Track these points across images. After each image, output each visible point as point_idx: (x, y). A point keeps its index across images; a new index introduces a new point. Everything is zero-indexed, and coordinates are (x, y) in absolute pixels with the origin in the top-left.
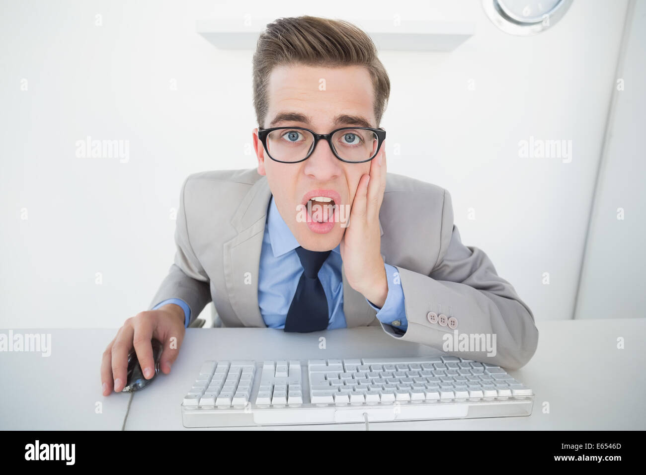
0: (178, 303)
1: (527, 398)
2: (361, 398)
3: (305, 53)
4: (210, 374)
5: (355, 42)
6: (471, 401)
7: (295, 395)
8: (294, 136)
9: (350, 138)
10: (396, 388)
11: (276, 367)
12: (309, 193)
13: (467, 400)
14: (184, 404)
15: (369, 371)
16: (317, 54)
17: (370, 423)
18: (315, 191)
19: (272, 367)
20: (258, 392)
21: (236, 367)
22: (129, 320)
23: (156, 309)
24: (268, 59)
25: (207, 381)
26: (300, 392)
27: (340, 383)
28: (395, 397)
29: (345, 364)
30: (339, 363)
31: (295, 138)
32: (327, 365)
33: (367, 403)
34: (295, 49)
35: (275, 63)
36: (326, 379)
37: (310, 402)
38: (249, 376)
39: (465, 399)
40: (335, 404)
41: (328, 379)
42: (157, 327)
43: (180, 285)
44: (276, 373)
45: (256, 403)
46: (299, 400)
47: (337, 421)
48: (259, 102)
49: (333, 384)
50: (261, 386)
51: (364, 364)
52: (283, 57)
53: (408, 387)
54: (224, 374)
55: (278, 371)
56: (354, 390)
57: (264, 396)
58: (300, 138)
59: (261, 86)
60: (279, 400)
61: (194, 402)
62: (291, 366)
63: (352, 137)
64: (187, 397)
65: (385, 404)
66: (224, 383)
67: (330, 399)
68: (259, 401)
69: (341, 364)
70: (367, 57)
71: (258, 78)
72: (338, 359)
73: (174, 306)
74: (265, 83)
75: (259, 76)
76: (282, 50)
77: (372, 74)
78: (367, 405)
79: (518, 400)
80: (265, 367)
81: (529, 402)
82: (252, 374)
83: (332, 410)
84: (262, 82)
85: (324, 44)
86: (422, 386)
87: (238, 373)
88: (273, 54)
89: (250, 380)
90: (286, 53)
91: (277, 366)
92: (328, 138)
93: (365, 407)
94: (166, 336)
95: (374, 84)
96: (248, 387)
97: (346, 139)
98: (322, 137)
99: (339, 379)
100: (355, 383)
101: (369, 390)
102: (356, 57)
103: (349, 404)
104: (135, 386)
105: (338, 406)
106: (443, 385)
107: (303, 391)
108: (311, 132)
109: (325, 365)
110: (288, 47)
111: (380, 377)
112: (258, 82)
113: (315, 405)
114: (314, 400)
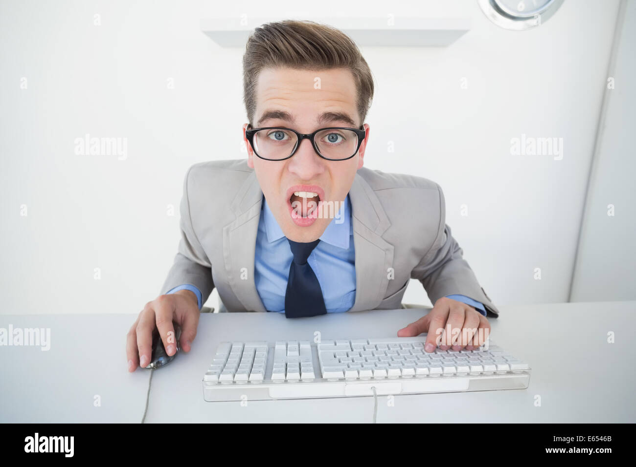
0: (190, 288)
1: (524, 372)
2: (369, 373)
3: (290, 57)
4: (227, 353)
5: (337, 47)
6: (472, 376)
7: (307, 371)
8: (280, 136)
9: (333, 138)
10: (401, 364)
11: (287, 348)
12: (292, 187)
13: (468, 374)
14: (205, 380)
15: (375, 349)
16: (301, 59)
17: (378, 396)
18: (298, 187)
19: (284, 347)
20: (272, 369)
21: (250, 348)
22: (149, 304)
23: (171, 293)
24: (256, 61)
25: (224, 360)
26: (312, 368)
27: (348, 360)
28: (401, 372)
29: (353, 344)
30: (346, 342)
31: (280, 138)
32: (336, 344)
33: (375, 378)
34: (280, 53)
35: (262, 65)
36: (335, 357)
37: (322, 377)
38: (263, 355)
39: (466, 373)
40: (345, 379)
41: (337, 357)
42: (175, 309)
43: (188, 271)
44: (288, 352)
45: (272, 378)
46: (312, 375)
47: (347, 394)
48: (248, 100)
49: (342, 362)
50: (275, 364)
51: (370, 343)
52: (269, 59)
53: (412, 363)
54: (240, 353)
55: (290, 351)
56: (362, 367)
57: (279, 372)
58: (286, 137)
59: (250, 87)
60: (293, 375)
61: (214, 378)
62: (301, 345)
63: (335, 137)
64: (207, 374)
65: (392, 378)
66: (240, 362)
67: (340, 375)
68: (274, 376)
69: (349, 344)
70: (350, 60)
71: (248, 78)
72: (345, 339)
73: (187, 292)
74: (253, 83)
75: (248, 76)
76: (269, 53)
77: (355, 76)
78: (376, 380)
79: (515, 374)
80: (277, 347)
81: (526, 376)
82: (265, 353)
83: (342, 384)
84: (250, 82)
85: (308, 49)
86: (425, 362)
87: (252, 353)
88: (260, 56)
89: (264, 359)
90: (273, 56)
91: (289, 346)
92: (311, 137)
93: (372, 381)
94: (183, 319)
95: (357, 84)
96: (263, 364)
97: (329, 139)
98: (306, 137)
99: (348, 356)
100: (363, 360)
101: (376, 366)
102: (339, 61)
103: (358, 379)
104: (158, 363)
105: (347, 381)
106: (445, 361)
107: (314, 368)
108: (295, 133)
109: (334, 344)
110: (274, 51)
111: (386, 355)
112: (248, 81)
113: (326, 380)
114: (325, 375)
